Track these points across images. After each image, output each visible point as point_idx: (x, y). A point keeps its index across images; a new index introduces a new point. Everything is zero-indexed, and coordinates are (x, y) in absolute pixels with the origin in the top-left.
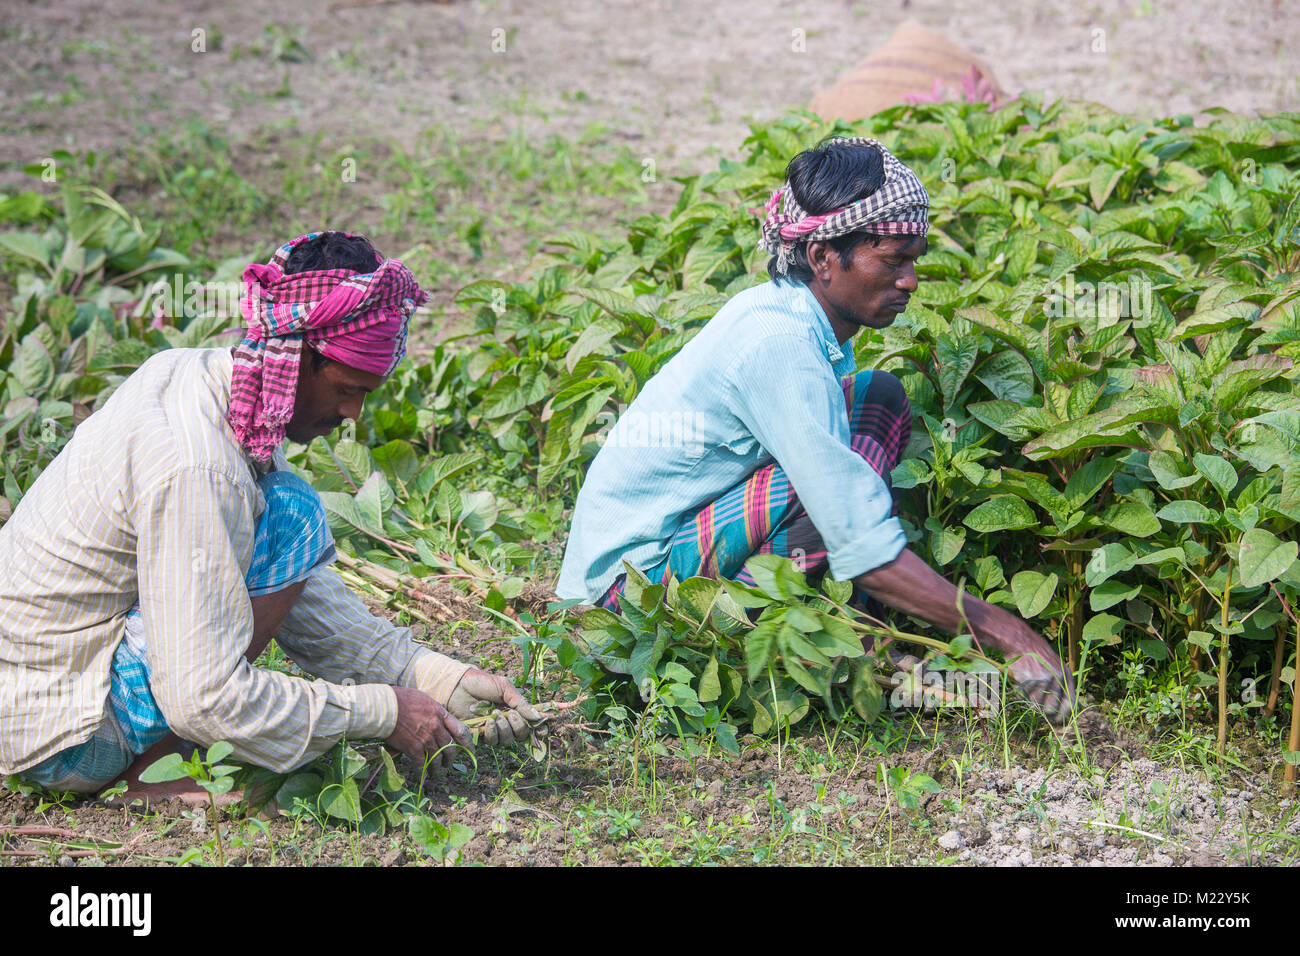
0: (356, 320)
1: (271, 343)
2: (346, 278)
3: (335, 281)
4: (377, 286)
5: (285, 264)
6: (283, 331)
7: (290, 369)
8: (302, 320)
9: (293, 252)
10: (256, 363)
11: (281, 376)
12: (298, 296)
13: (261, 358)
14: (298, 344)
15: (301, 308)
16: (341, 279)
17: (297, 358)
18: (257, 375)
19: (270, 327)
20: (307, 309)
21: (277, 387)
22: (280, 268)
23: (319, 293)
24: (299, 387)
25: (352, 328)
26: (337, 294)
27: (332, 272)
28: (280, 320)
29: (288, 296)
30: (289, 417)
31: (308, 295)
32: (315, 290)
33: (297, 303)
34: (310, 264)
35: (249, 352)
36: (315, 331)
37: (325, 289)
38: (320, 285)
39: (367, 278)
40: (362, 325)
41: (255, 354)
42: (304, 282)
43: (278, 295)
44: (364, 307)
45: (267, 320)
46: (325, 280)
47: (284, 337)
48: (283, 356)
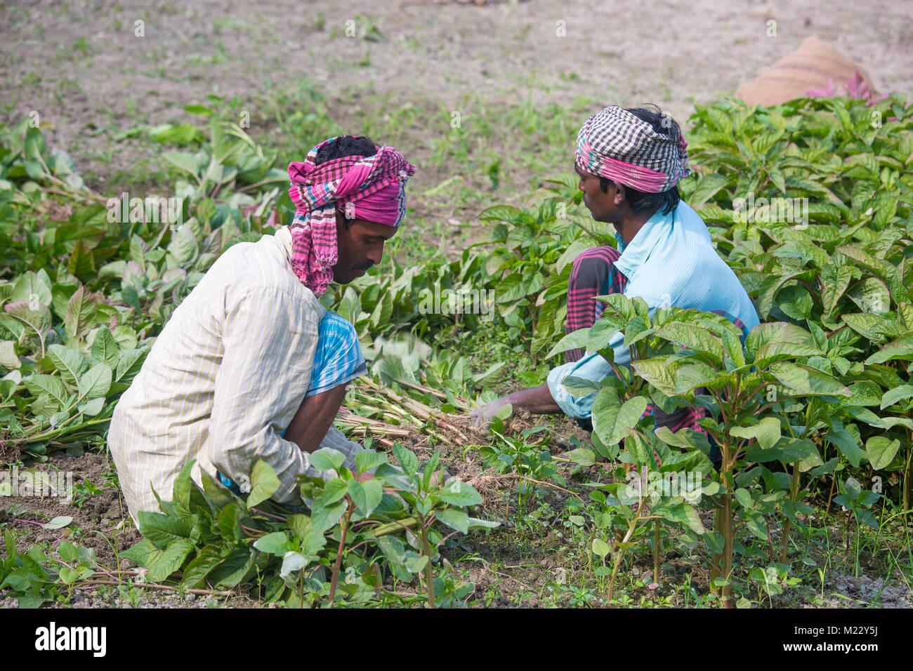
0: (369, 187)
1: (314, 214)
2: (357, 160)
3: (351, 163)
4: (379, 162)
5: (315, 160)
6: (321, 203)
7: (330, 229)
8: (332, 192)
9: (319, 151)
10: (307, 227)
11: (325, 234)
12: (327, 178)
13: (309, 224)
14: (333, 211)
15: (330, 185)
16: (354, 162)
17: (333, 220)
18: (308, 235)
19: (312, 202)
20: (335, 185)
21: (324, 242)
22: (312, 163)
23: (341, 173)
24: (338, 240)
25: (367, 193)
26: (353, 171)
27: (347, 158)
28: (317, 196)
29: (320, 179)
30: (336, 260)
31: (334, 176)
32: (338, 172)
33: (327, 182)
34: (331, 156)
35: (300, 222)
36: (342, 200)
37: (344, 169)
38: (341, 168)
39: (372, 158)
40: (373, 190)
41: (304, 223)
42: (329, 168)
43: (314, 180)
44: (373, 177)
45: (309, 198)
46: (344, 164)
47: (322, 208)
48: (324, 220)
